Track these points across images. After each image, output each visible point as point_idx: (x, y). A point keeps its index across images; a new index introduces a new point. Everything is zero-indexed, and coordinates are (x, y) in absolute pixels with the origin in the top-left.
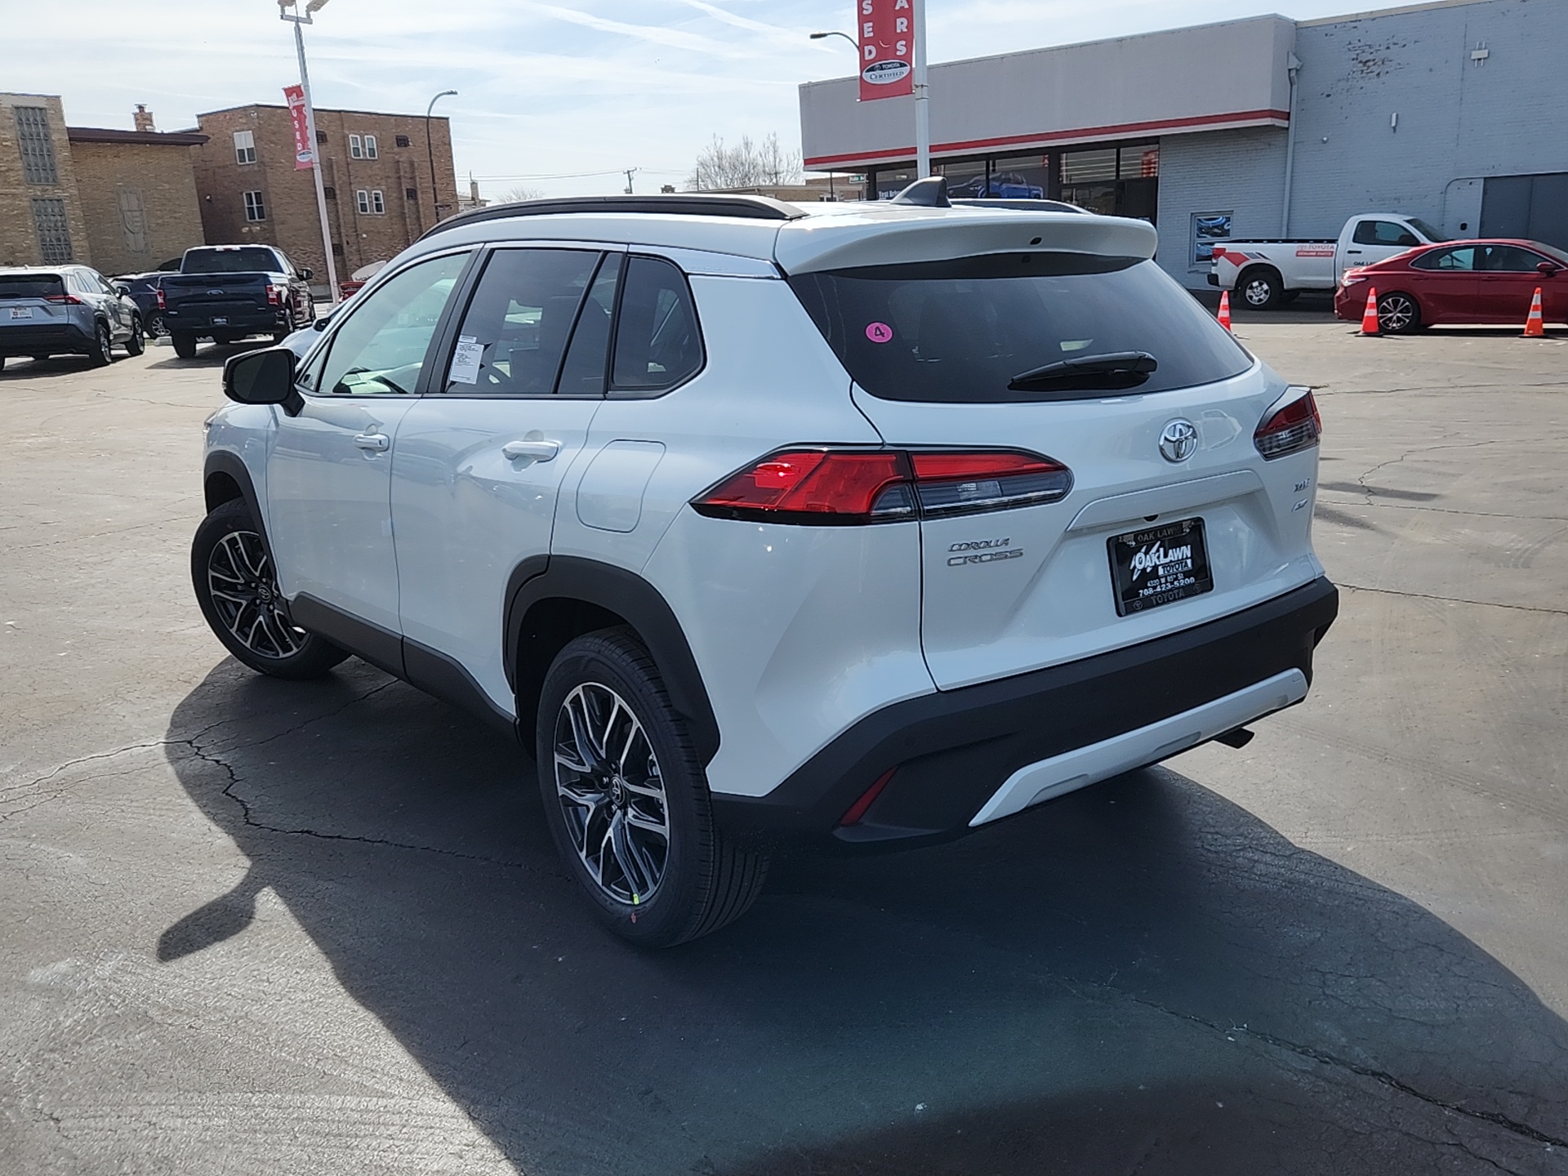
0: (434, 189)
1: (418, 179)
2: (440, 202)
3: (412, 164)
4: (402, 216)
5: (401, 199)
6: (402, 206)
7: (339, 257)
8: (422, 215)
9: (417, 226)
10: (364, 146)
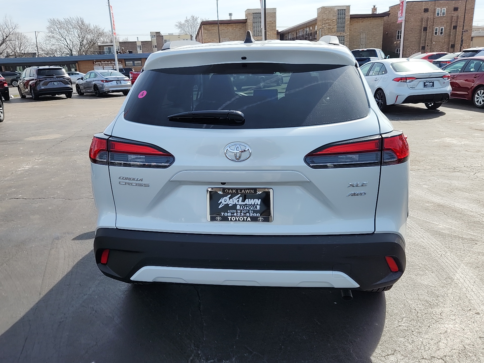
0: (463, 25)
1: (458, 22)
2: (465, 29)
3: (458, 17)
4: (449, 35)
5: (450, 29)
6: (450, 32)
7: (423, 50)
8: (457, 35)
9: (454, 39)
10: (441, 12)
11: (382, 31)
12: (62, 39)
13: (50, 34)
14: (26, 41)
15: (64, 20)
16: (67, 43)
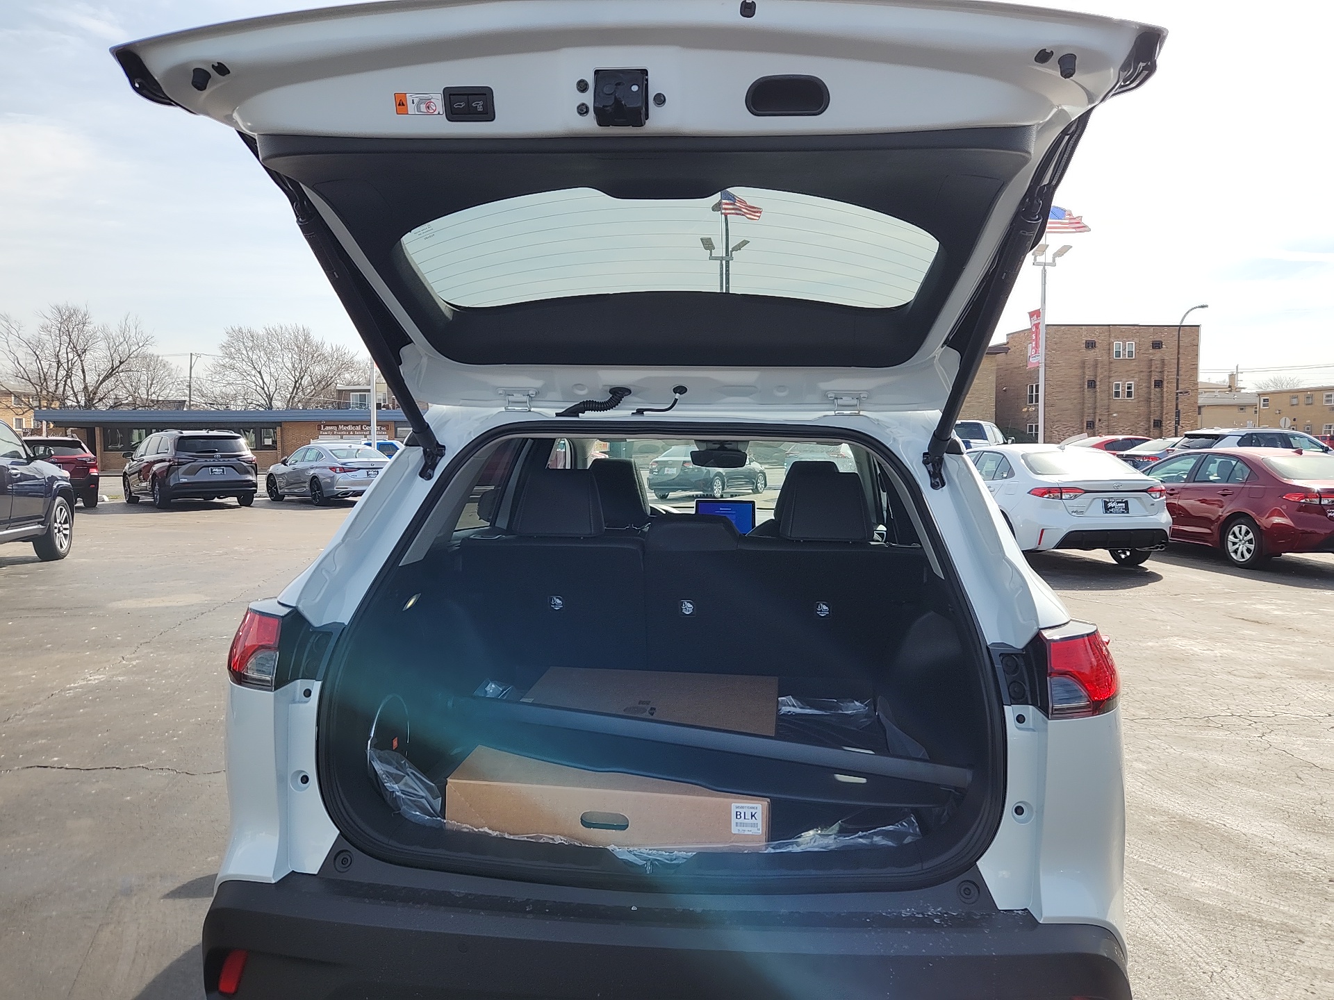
0: (1178, 380)
1: (1166, 373)
2: (1181, 389)
3: (1163, 361)
4: (1148, 400)
5: (1149, 387)
6: (1149, 393)
7: (1091, 430)
8: (1165, 399)
9: (1159, 408)
10: (1124, 350)
11: (994, 385)
12: (253, 372)
13: (227, 360)
14: (166, 373)
15: (264, 330)
16: (264, 382)
